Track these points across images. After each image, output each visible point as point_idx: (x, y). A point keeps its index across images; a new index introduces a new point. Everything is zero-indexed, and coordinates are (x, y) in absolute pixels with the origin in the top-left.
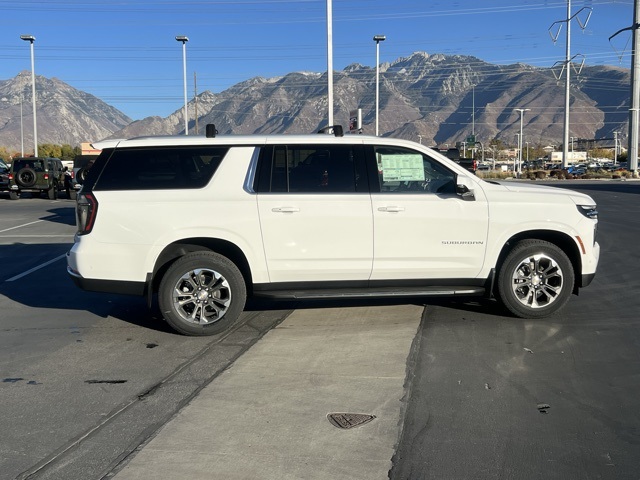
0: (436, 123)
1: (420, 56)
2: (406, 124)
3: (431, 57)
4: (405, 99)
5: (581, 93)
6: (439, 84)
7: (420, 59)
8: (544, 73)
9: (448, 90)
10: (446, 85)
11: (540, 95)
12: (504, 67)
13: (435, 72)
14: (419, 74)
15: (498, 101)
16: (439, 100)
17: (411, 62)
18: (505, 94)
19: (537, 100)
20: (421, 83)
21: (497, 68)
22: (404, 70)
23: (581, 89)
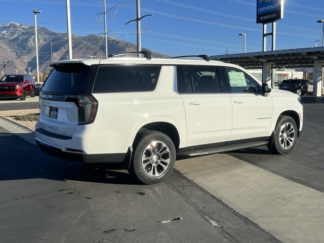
0: (26, 61)
1: (14, 24)
2: (8, 61)
3: (21, 25)
4: (6, 47)
5: (100, 50)
6: (26, 40)
7: (15, 26)
8: (81, 38)
9: (31, 44)
10: (30, 41)
11: (80, 49)
12: (61, 34)
13: (23, 33)
14: (14, 34)
15: (59, 51)
16: (27, 49)
17: (9, 27)
18: (62, 48)
19: (78, 52)
20: (16, 39)
21: (57, 34)
22: (5, 32)
23: (100, 48)
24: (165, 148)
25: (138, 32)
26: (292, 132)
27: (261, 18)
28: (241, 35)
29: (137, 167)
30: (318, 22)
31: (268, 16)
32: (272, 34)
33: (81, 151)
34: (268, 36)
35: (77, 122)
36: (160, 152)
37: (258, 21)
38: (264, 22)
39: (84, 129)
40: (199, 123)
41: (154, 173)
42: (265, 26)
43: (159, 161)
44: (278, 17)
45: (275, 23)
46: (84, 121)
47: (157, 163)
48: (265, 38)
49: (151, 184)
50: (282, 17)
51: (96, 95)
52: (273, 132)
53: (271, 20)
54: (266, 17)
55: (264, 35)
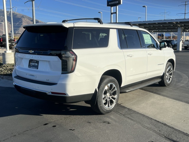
24: (115, 88)
25: (33, 8)
26: (171, 72)
27: (110, 3)
28: (100, 13)
29: (100, 102)
30: (143, 7)
31: (114, 2)
32: (116, 13)
33: (65, 94)
34: (114, 14)
35: (61, 72)
36: (112, 91)
37: (108, 5)
38: (112, 6)
39: (67, 77)
40: (132, 69)
41: (109, 106)
42: (112, 8)
43: (111, 97)
44: (119, 3)
45: (117, 7)
46: (67, 71)
47: (109, 98)
48: (112, 15)
49: (107, 114)
50: (121, 3)
51: (76, 51)
52: (164, 73)
53: (115, 5)
54: (112, 3)
55: (112, 14)
